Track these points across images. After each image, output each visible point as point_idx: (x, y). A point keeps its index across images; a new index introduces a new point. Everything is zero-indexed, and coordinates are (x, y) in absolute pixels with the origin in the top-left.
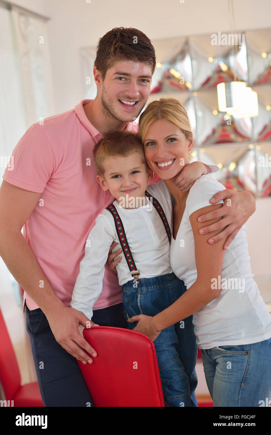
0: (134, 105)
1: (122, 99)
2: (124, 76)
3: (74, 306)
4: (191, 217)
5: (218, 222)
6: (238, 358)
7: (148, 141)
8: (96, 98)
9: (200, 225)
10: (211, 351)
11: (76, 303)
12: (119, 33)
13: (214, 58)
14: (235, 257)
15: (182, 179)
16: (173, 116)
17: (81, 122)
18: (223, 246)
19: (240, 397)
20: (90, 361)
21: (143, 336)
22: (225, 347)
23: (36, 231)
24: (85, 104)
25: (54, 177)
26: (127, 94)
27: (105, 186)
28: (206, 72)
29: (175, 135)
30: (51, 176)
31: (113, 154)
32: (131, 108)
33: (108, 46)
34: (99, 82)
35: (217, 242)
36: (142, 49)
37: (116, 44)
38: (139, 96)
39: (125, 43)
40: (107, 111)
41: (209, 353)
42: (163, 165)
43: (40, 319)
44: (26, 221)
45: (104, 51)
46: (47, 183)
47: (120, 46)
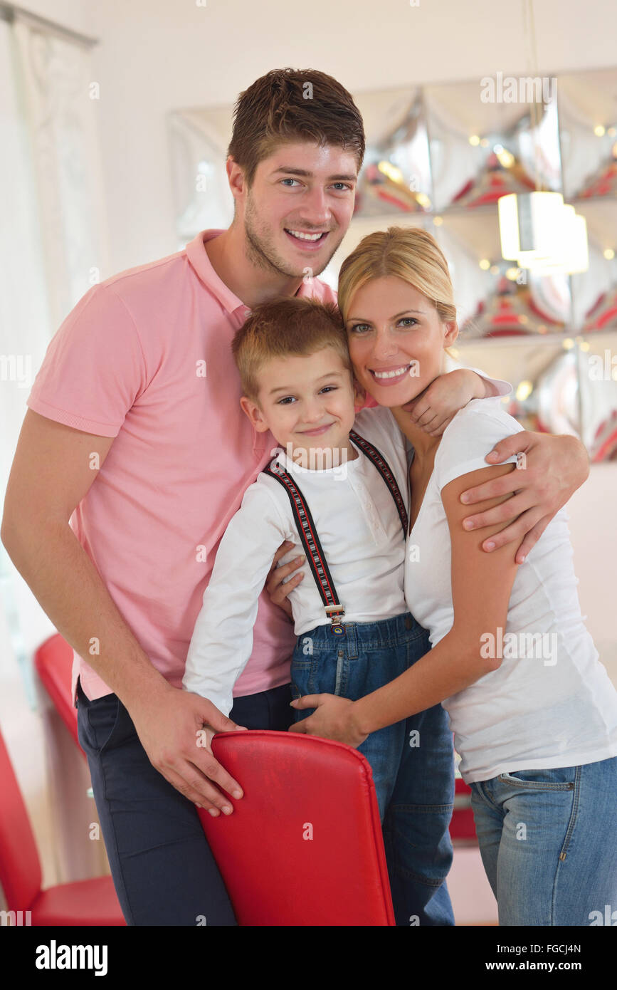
0: (318, 240)
1: (293, 228)
2: (296, 177)
3: (191, 684)
4: (445, 492)
5: (505, 504)
6: (552, 795)
7: (355, 322)
8: (232, 226)
9: (466, 511)
10: (492, 785)
11: (197, 679)
12: (284, 82)
13: (482, 137)
14: (541, 579)
15: (427, 407)
16: (412, 268)
17: (200, 280)
18: (513, 555)
19: (556, 884)
20: (228, 809)
21: (347, 750)
22: (523, 773)
23: (103, 522)
24: (209, 239)
25: (142, 401)
26: (304, 215)
27: (261, 421)
28: (464, 169)
29: (415, 312)
30: (135, 401)
31: (278, 352)
32: (312, 248)
33: (258, 110)
34: (240, 190)
35: (501, 547)
36: (337, 117)
37: (277, 106)
38: (331, 220)
39: (298, 104)
40: (258, 255)
41: (487, 789)
42: (385, 375)
43: (114, 716)
44: (79, 502)
45: (250, 121)
46: (126, 416)
47: (288, 111)
